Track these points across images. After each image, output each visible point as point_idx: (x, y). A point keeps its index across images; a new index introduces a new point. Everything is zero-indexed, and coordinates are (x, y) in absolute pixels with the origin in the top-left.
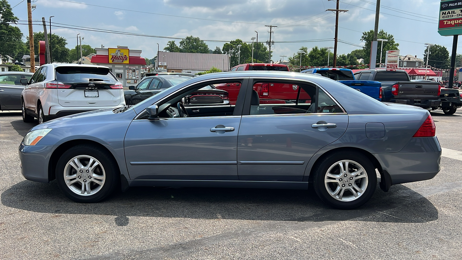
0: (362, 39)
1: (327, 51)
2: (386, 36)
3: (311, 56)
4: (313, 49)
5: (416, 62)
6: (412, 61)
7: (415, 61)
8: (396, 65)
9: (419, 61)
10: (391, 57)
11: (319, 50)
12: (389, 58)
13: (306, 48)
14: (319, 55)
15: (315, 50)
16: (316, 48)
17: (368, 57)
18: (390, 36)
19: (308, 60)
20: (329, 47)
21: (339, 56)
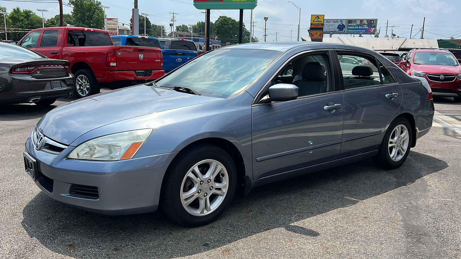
0: (70, 3)
1: (32, 13)
2: (94, 2)
3: (12, 17)
4: (14, 10)
5: (125, 31)
6: (121, 29)
7: (123, 29)
8: (115, 33)
9: (127, 29)
10: (110, 24)
11: (22, 11)
12: (108, 25)
13: (5, 8)
14: (22, 17)
15: (17, 11)
16: (18, 9)
17: (78, 23)
18: (98, 2)
19: (9, 22)
20: (42, 9)
21: (47, 20)
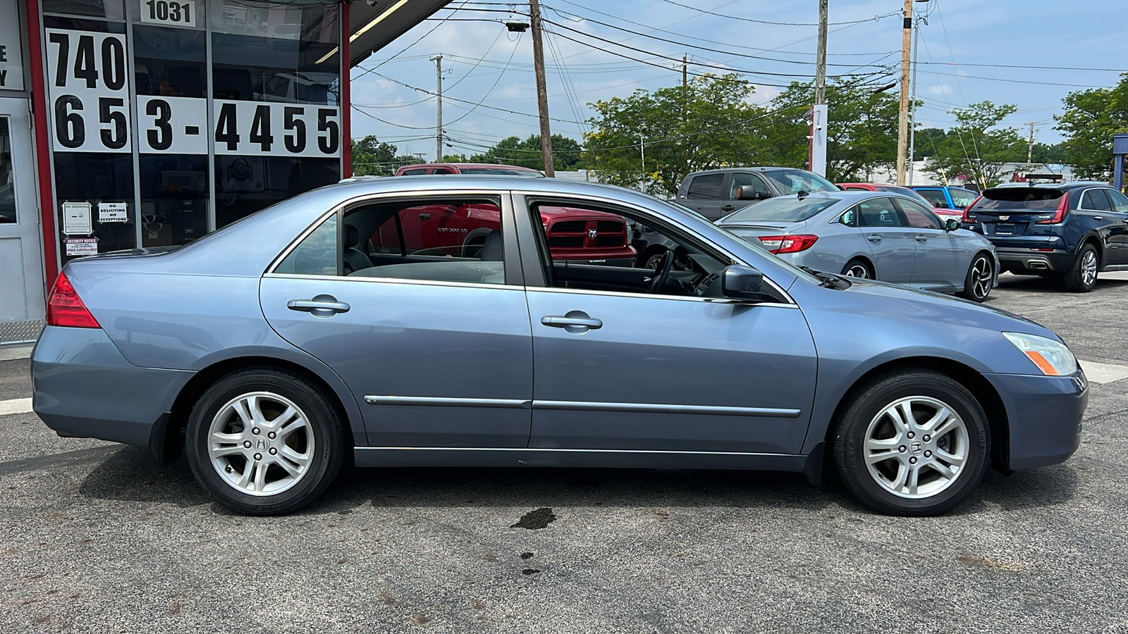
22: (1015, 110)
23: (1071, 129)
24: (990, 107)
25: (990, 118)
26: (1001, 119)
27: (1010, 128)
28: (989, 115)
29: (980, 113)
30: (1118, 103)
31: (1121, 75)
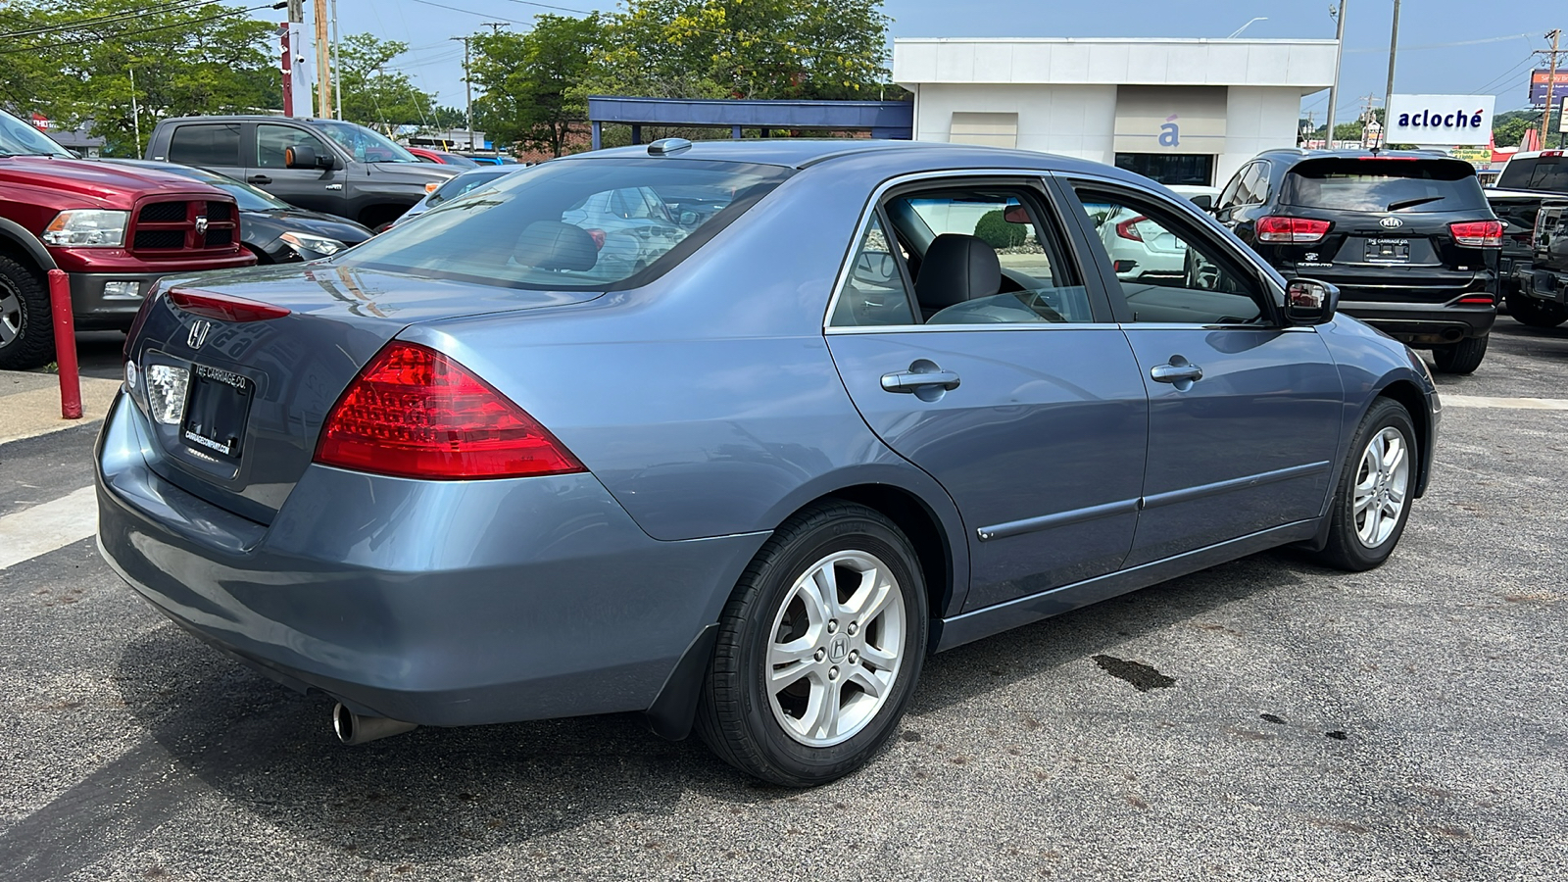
22: (405, 50)
23: (484, 82)
24: (373, 42)
25: (374, 57)
26: (386, 61)
27: (399, 74)
28: (373, 53)
29: (359, 49)
30: (540, 53)
31: (535, 17)
